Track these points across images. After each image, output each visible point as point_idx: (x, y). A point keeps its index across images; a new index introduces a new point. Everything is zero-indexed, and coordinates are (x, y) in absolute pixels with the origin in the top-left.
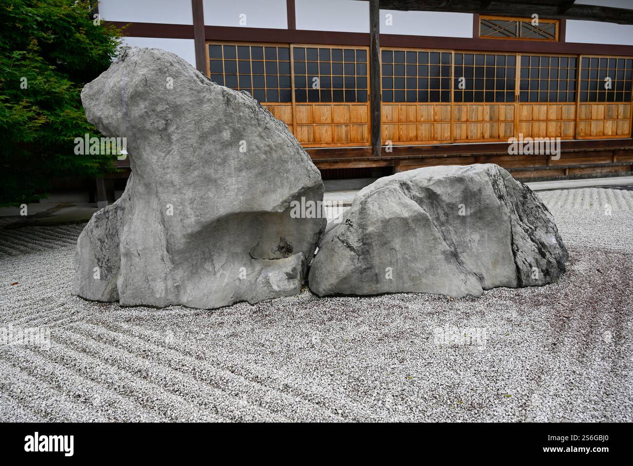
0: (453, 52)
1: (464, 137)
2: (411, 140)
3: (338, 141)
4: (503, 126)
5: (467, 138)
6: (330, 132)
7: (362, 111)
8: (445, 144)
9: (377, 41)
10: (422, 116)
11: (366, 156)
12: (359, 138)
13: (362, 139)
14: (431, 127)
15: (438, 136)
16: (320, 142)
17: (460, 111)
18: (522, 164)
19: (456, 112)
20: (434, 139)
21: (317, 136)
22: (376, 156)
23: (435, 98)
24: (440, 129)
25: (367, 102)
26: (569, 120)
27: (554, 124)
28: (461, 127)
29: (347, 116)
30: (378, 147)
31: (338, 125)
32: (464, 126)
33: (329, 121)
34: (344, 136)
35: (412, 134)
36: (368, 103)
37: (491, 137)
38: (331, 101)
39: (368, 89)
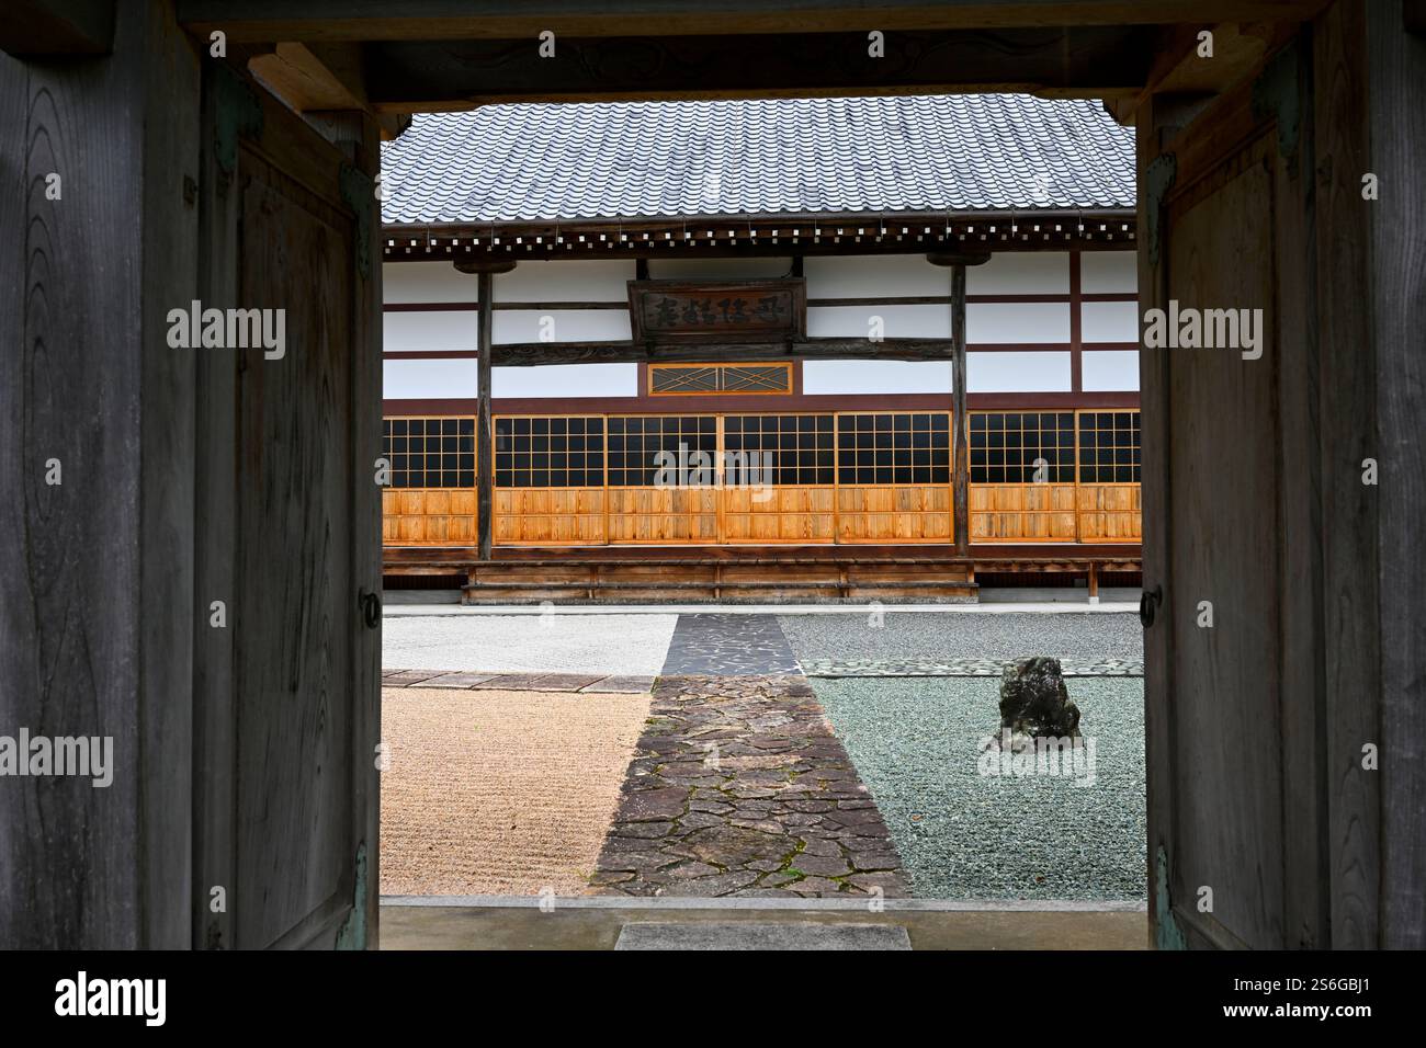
0: (605, 418)
1: (629, 534)
2: (540, 539)
3: (431, 537)
4: (698, 519)
5: (634, 537)
6: (420, 527)
7: (467, 498)
8: (594, 545)
9: (487, 408)
10: (558, 506)
11: (468, 559)
12: (462, 534)
13: (467, 536)
14: (572, 521)
15: (584, 532)
16: (406, 539)
17: (621, 497)
18: (669, 579)
19: (614, 499)
20: (578, 538)
21: (403, 531)
22: (483, 559)
23: (577, 480)
24: (586, 524)
25: (473, 486)
26: (824, 512)
27: (794, 518)
28: (623, 523)
29: (445, 505)
30: (485, 547)
31: (434, 517)
32: (629, 521)
33: (420, 512)
34: (440, 532)
35: (541, 531)
36: (475, 489)
37: (677, 536)
38: (422, 486)
39: (475, 470)
